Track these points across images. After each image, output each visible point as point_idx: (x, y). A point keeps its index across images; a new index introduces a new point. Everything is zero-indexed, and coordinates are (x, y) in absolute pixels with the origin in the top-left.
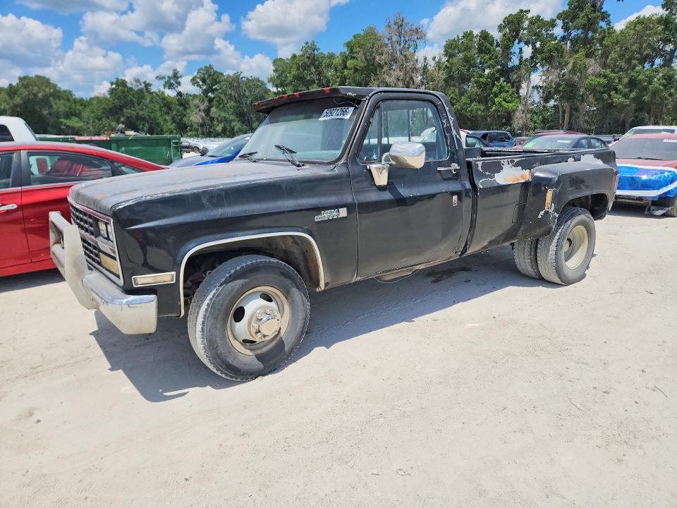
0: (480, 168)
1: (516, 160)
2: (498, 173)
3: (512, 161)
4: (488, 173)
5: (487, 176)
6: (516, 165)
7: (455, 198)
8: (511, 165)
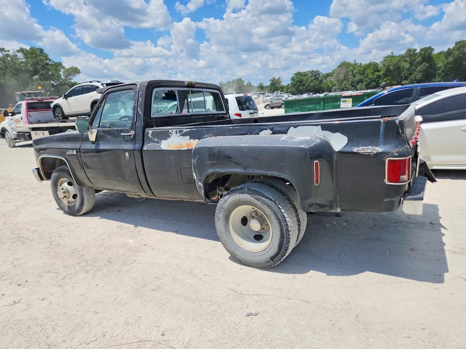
0: (150, 136)
1: (185, 131)
2: (164, 140)
3: (180, 132)
4: (156, 140)
5: (155, 142)
6: (184, 135)
7: (127, 154)
8: (179, 134)
